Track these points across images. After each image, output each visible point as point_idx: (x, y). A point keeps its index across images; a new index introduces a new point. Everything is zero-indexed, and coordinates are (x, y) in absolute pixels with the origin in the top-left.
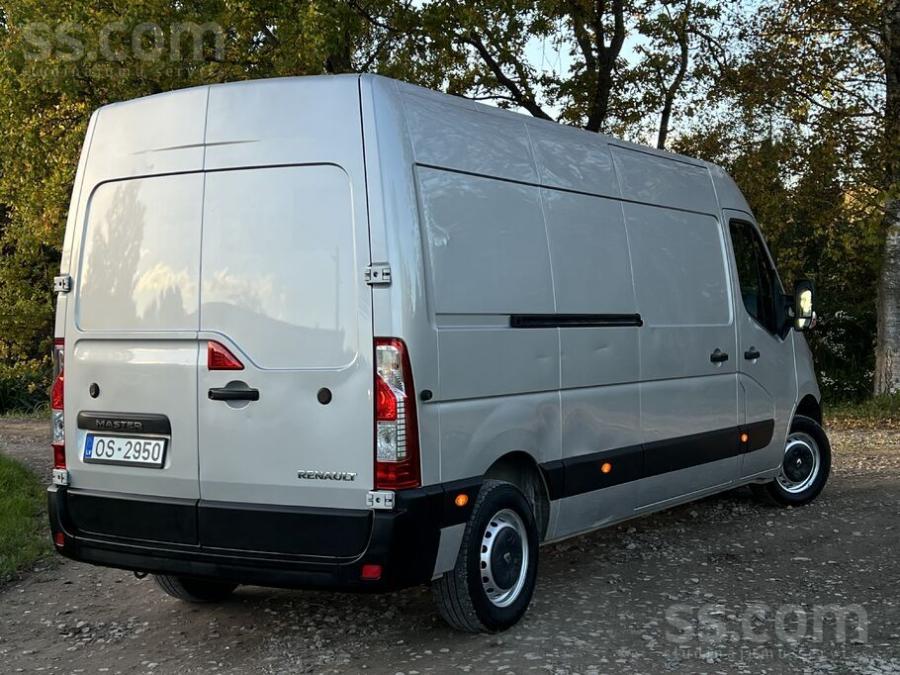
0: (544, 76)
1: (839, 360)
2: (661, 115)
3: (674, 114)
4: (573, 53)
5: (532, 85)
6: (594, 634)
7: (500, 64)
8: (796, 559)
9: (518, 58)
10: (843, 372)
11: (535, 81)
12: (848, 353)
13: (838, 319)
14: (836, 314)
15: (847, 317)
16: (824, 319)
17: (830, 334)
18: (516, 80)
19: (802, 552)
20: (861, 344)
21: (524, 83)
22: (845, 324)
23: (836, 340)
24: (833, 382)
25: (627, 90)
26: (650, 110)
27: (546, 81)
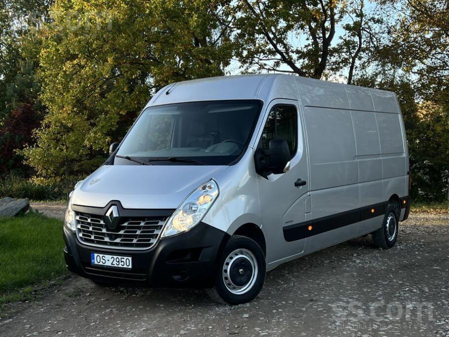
0: (297, 50)
1: (426, 183)
2: (349, 68)
3: (356, 68)
4: (308, 39)
5: (291, 54)
6: (355, 297)
7: (277, 44)
8: (434, 268)
9: (285, 41)
10: (428, 189)
11: (293, 52)
12: (430, 180)
13: (425, 164)
14: (425, 162)
15: (430, 164)
16: (419, 164)
17: (422, 171)
18: (284, 51)
19: (435, 265)
20: (436, 176)
21: (287, 53)
22: (429, 167)
23: (425, 174)
24: (424, 194)
25: (334, 56)
26: (345, 66)
27: (298, 52)
